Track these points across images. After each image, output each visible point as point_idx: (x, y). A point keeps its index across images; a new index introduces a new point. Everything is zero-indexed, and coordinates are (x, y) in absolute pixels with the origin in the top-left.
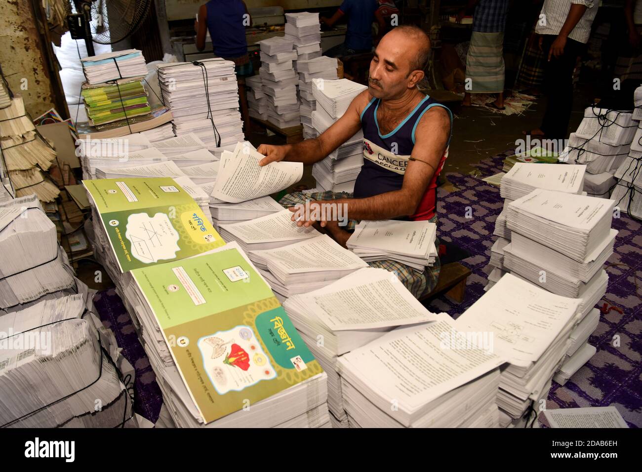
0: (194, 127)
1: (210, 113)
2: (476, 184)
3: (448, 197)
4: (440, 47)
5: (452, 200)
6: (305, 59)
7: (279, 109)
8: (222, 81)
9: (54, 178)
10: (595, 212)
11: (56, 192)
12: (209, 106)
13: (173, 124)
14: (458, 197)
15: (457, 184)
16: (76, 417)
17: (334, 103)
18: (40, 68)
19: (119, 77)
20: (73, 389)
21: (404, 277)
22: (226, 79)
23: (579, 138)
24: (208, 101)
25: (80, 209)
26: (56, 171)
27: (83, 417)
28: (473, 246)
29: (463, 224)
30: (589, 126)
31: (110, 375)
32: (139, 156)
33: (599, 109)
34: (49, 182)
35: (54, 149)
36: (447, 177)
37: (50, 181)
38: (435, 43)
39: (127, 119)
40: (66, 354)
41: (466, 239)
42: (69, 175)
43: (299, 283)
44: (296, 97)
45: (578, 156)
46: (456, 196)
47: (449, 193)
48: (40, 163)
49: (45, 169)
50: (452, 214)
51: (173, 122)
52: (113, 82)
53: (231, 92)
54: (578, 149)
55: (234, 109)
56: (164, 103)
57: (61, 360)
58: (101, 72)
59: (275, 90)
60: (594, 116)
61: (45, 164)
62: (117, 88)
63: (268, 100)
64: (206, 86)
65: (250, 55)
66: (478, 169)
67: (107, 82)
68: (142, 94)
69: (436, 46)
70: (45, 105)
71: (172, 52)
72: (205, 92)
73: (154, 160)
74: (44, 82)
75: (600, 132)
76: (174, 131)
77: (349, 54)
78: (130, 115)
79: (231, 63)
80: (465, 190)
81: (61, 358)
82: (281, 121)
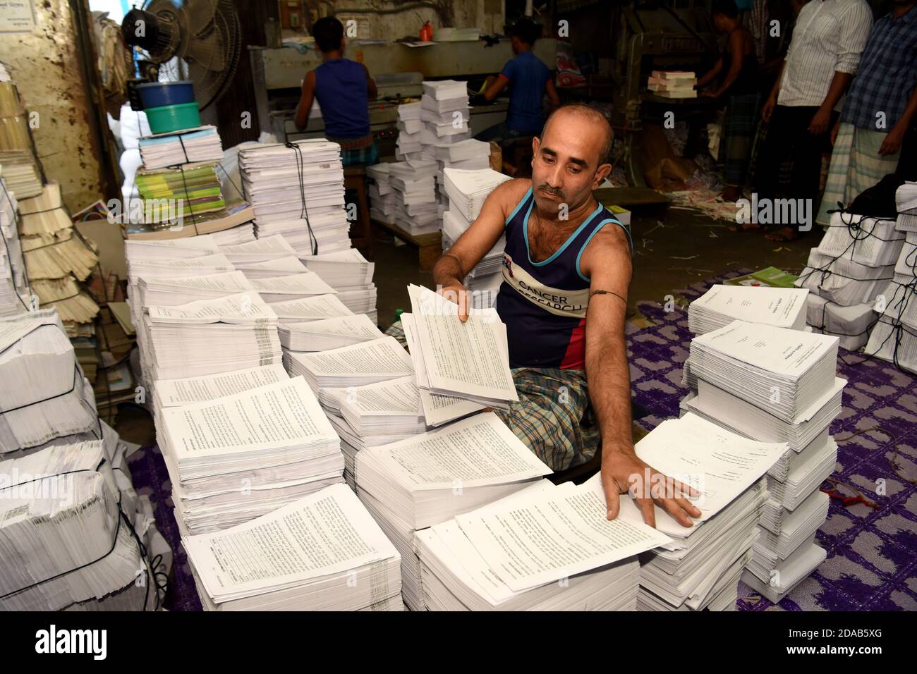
0: (283, 229)
1: (304, 211)
2: (678, 318)
3: (637, 334)
4: (641, 129)
5: (642, 338)
6: (447, 143)
7: (410, 209)
8: (322, 169)
9: (94, 292)
10: (810, 353)
11: (94, 309)
12: (304, 201)
13: (254, 224)
14: (651, 335)
15: (652, 317)
16: (77, 603)
17: (470, 200)
18: (87, 147)
19: (185, 161)
20: (75, 564)
21: (538, 437)
22: (328, 166)
23: (823, 256)
24: (303, 194)
25: (125, 333)
26: (96, 283)
27: (87, 603)
28: (666, 403)
29: (654, 372)
30: (837, 239)
31: (127, 549)
32: (200, 264)
33: (850, 215)
34: (85, 296)
35: (97, 253)
36: (639, 306)
37: (88, 296)
38: (633, 123)
39: (193, 216)
40: (68, 514)
41: (656, 393)
42: (116, 289)
43: (379, 434)
44: (434, 193)
45: (822, 281)
46: (649, 333)
47: (639, 329)
48: (75, 270)
49: (82, 278)
50: (640, 357)
51: (254, 221)
52: (176, 167)
53: (335, 184)
54: (822, 271)
55: (338, 206)
56: (245, 196)
57: (60, 523)
58: (162, 153)
59: (406, 183)
60: (844, 225)
61: (83, 273)
62: (181, 175)
63: (397, 197)
64: (301, 176)
65: (375, 136)
66: (684, 297)
67: (168, 167)
68: (215, 183)
69: (635, 128)
70: (91, 195)
71: (271, 131)
72: (298, 183)
73: (217, 269)
74: (90, 165)
75: (852, 247)
76: (255, 234)
77: (513, 137)
78: (196, 210)
79: (336, 146)
80: (663, 326)
81: (61, 520)
82: (413, 225)
